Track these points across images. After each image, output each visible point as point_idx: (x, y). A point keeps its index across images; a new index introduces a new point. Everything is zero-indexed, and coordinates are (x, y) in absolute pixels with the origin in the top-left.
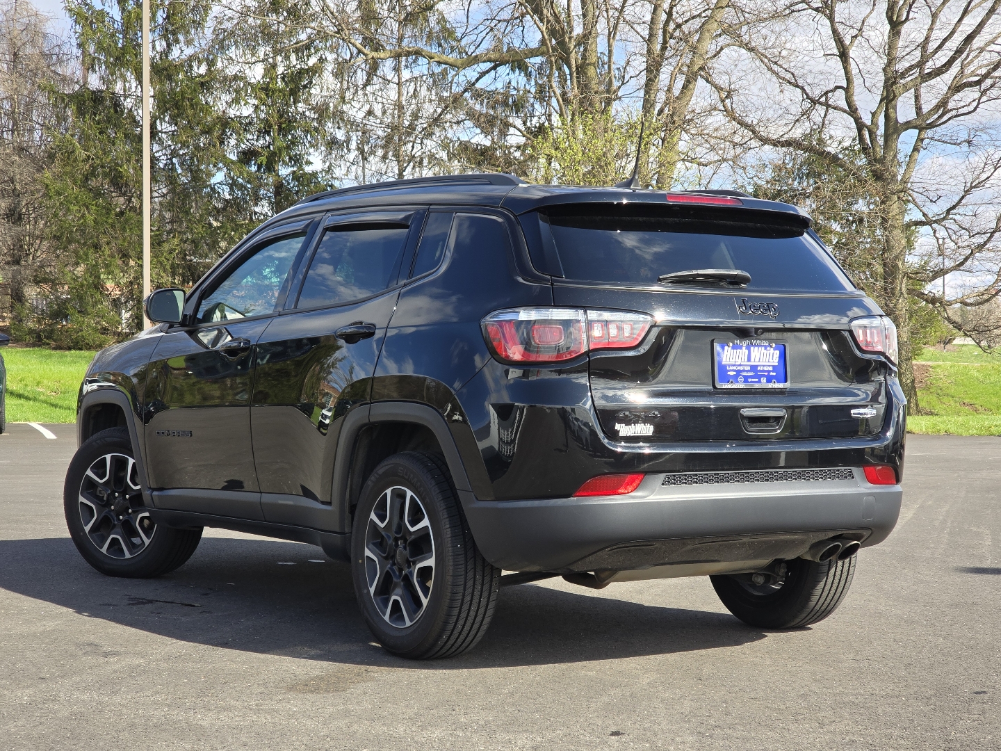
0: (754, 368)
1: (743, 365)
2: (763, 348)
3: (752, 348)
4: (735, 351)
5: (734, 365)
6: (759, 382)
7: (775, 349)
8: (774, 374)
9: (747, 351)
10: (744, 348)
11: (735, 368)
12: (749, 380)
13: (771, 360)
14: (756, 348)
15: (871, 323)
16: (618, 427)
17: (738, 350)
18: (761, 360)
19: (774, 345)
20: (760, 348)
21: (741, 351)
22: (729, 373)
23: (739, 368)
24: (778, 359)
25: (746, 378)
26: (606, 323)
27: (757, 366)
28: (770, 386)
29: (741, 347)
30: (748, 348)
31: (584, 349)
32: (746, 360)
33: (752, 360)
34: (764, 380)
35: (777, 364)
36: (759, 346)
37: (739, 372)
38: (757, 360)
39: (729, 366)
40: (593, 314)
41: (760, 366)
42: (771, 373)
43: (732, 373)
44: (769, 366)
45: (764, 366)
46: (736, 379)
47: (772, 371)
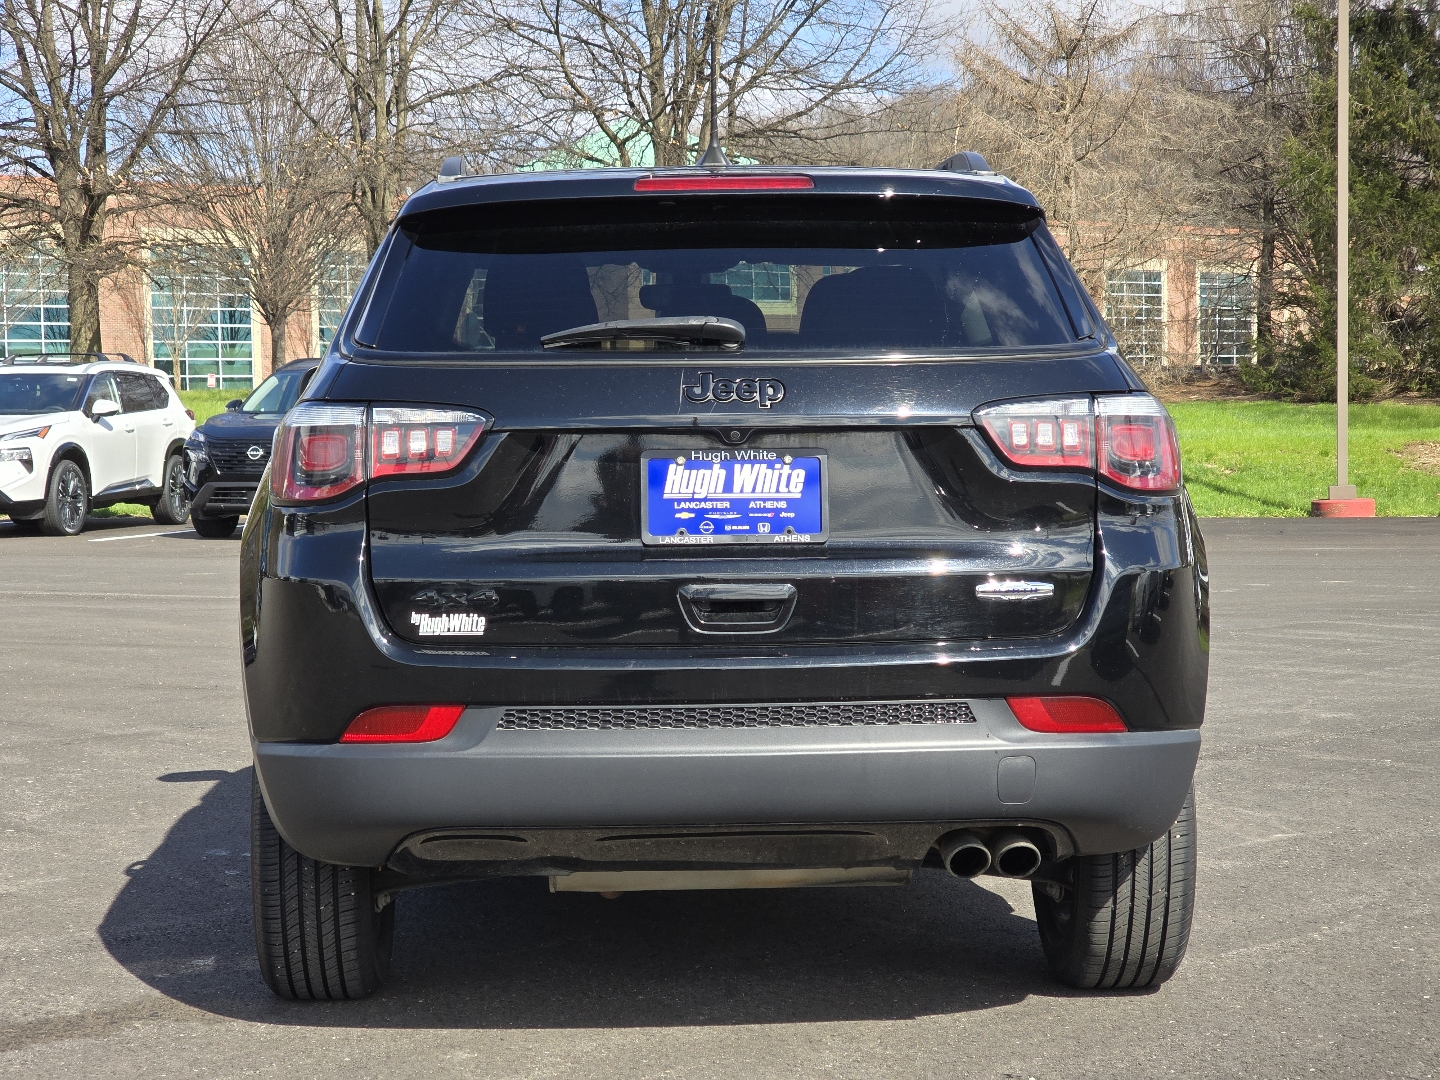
0: (739, 505)
1: (711, 500)
2: (764, 466)
3: (737, 467)
4: (694, 472)
5: (692, 500)
6: (754, 530)
7: (793, 466)
8: (792, 515)
9: (723, 473)
10: (716, 467)
11: (693, 505)
12: (728, 528)
13: (783, 488)
14: (747, 467)
15: (1066, 407)
16: (415, 618)
17: (702, 471)
18: (759, 489)
19: (788, 459)
20: (757, 466)
21: (708, 472)
22: (677, 516)
23: (703, 505)
24: (800, 487)
25: (719, 526)
26: (406, 429)
27: (748, 501)
28: (778, 538)
29: (709, 466)
30: (728, 466)
31: (360, 478)
32: (720, 488)
33: (737, 488)
34: (764, 528)
35: (799, 496)
36: (753, 462)
37: (701, 514)
38: (748, 488)
39: (679, 501)
40: (381, 415)
41: (755, 500)
42: (783, 515)
43: (685, 516)
44: (778, 500)
45: (764, 500)
46: (693, 527)
47: (785, 510)
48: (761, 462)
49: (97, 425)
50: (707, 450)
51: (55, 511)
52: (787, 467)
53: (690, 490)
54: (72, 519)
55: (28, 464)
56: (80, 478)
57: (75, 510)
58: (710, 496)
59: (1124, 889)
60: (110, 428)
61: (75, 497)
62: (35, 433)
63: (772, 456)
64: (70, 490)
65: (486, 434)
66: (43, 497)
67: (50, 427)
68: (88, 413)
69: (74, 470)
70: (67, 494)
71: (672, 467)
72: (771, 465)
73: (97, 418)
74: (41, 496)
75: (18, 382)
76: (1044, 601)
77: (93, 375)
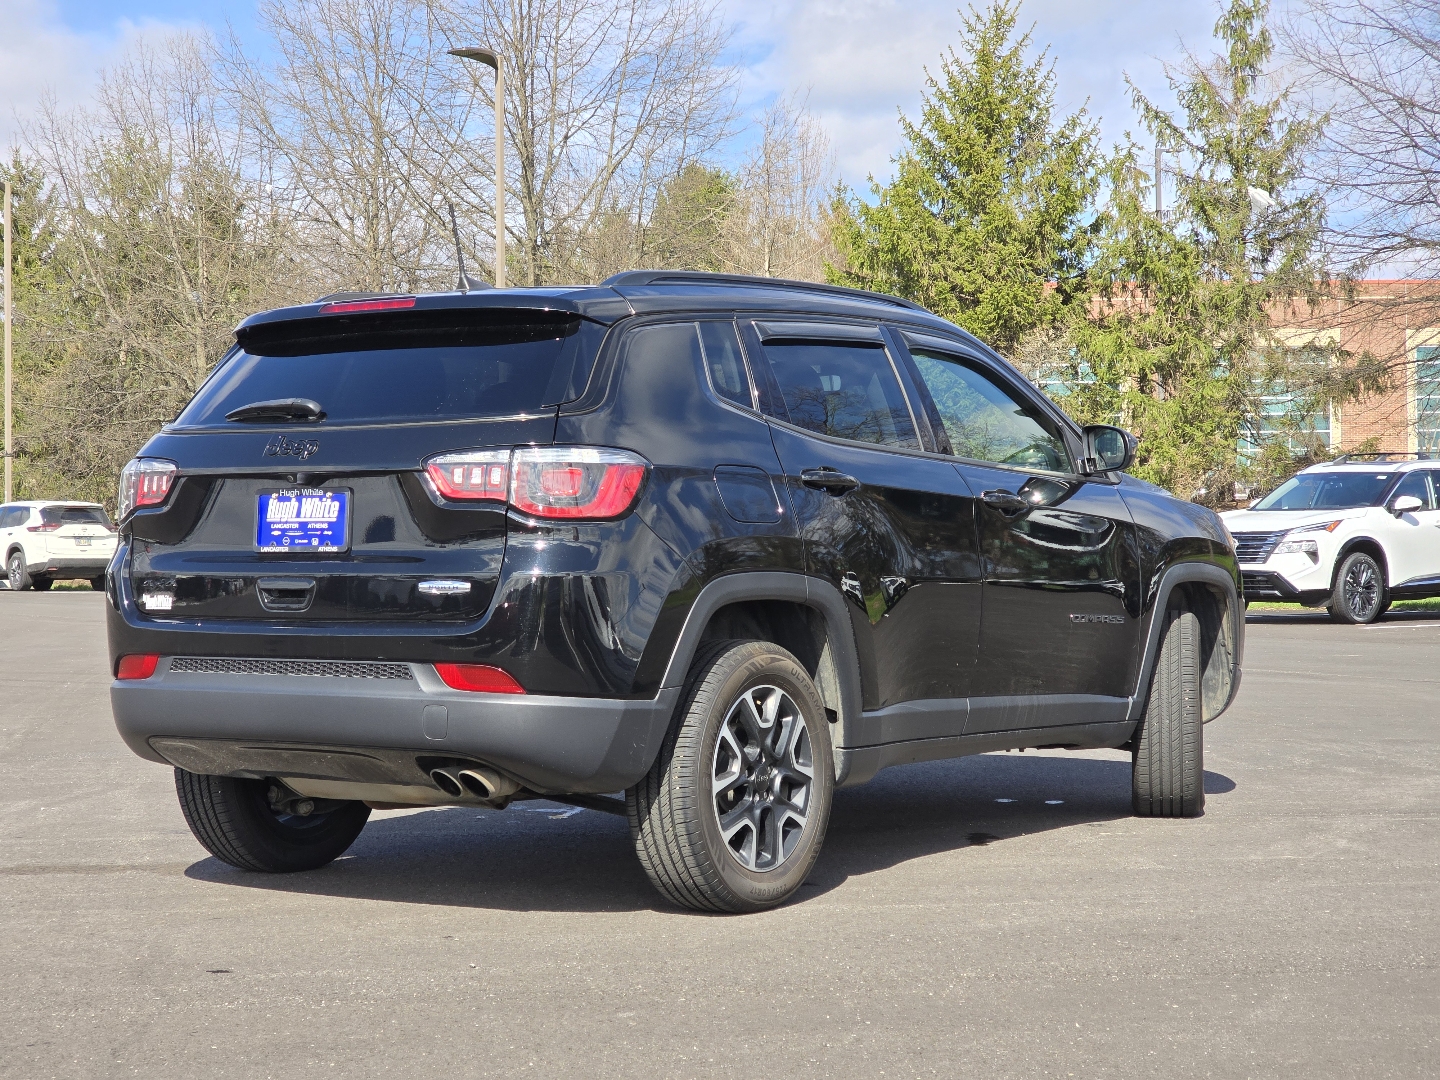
0: (303, 526)
1: (289, 523)
2: (317, 499)
3: (303, 500)
4: (282, 504)
5: (280, 523)
6: (310, 543)
7: (332, 500)
8: (330, 533)
9: (296, 504)
10: (294, 500)
11: (280, 526)
12: (296, 542)
14: (309, 500)
15: (495, 456)
16: (145, 597)
17: (286, 503)
18: (314, 515)
19: (330, 495)
20: (313, 499)
21: (289, 504)
22: (272, 533)
23: (285, 526)
24: (336, 513)
25: (292, 540)
27: (308, 523)
28: (322, 549)
29: (289, 499)
30: (299, 499)
32: (294, 515)
33: (302, 515)
34: (315, 542)
35: (334, 520)
36: (312, 496)
37: (284, 531)
39: (274, 523)
41: (311, 522)
42: (326, 533)
43: (276, 533)
44: (323, 522)
45: (316, 522)
46: (279, 541)
47: (327, 530)
48: (315, 497)
49: (1400, 520)
50: (288, 490)
51: (1342, 600)
52: (329, 500)
53: (279, 516)
54: (1363, 608)
55: (1314, 555)
56: (1374, 570)
57: (1367, 601)
58: (289, 520)
59: (646, 825)
60: (1415, 523)
61: (1368, 587)
62: (1324, 527)
63: (321, 493)
64: (1363, 582)
65: (177, 478)
66: (1328, 587)
67: (1341, 521)
68: (1390, 509)
69: (1366, 562)
70: (1359, 584)
71: (271, 501)
72: (321, 498)
73: (1399, 514)
74: (1327, 586)
75: (1333, 480)
76: (465, 596)
77: (1403, 474)
